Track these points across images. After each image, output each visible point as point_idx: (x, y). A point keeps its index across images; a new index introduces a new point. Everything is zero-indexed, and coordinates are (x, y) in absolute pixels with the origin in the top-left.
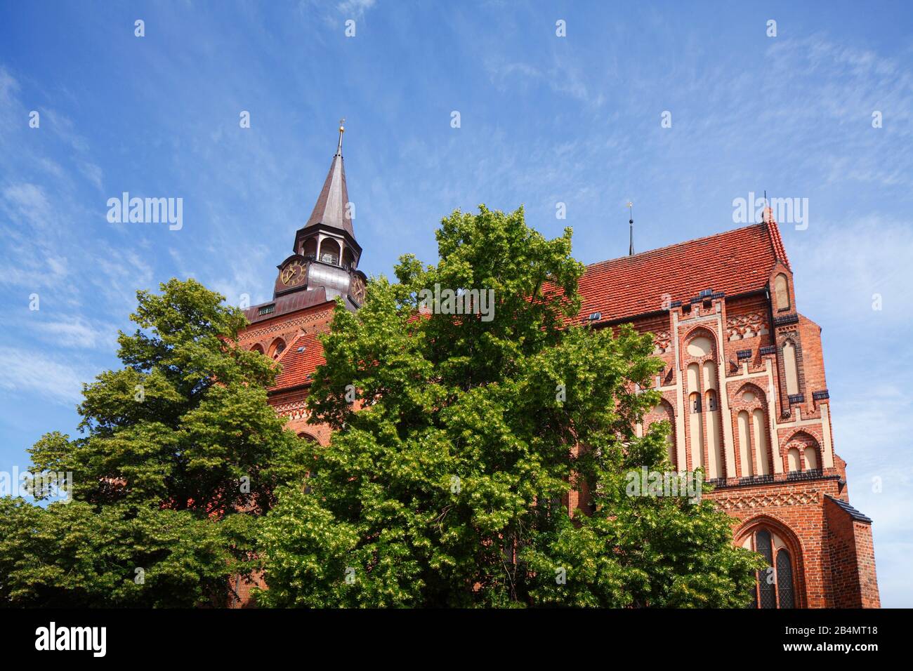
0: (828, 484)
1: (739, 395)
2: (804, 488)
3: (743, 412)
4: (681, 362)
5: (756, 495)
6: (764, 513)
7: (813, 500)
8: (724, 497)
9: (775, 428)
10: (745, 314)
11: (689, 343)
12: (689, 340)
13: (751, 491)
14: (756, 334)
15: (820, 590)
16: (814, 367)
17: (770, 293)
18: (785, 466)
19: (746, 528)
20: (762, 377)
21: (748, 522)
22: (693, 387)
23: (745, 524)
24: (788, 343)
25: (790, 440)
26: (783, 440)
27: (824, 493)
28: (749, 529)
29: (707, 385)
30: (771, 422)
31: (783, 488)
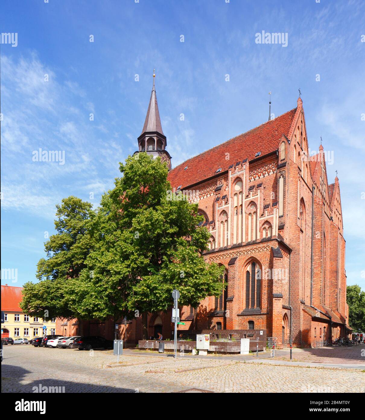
0: (273, 242)
1: (249, 206)
2: (265, 245)
3: (250, 214)
4: (231, 194)
5: (250, 249)
6: (252, 255)
7: (267, 249)
8: (241, 250)
9: (259, 219)
10: (270, 163)
11: (235, 184)
12: (235, 183)
13: (249, 247)
14: (274, 172)
15: (266, 284)
16: (294, 186)
17: (278, 152)
18: (262, 235)
19: (247, 262)
20: (256, 198)
21: (248, 260)
22: (235, 205)
23: (247, 261)
24: (281, 177)
25: (263, 224)
26: (261, 225)
27: (271, 246)
28: (249, 262)
29: (240, 204)
30: (258, 217)
31: (259, 245)
